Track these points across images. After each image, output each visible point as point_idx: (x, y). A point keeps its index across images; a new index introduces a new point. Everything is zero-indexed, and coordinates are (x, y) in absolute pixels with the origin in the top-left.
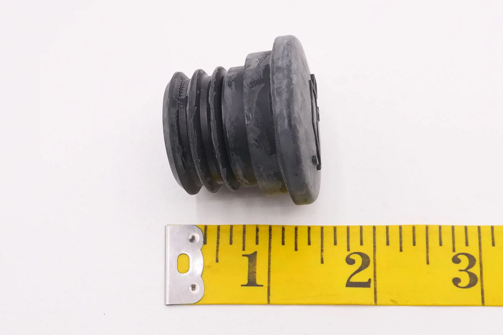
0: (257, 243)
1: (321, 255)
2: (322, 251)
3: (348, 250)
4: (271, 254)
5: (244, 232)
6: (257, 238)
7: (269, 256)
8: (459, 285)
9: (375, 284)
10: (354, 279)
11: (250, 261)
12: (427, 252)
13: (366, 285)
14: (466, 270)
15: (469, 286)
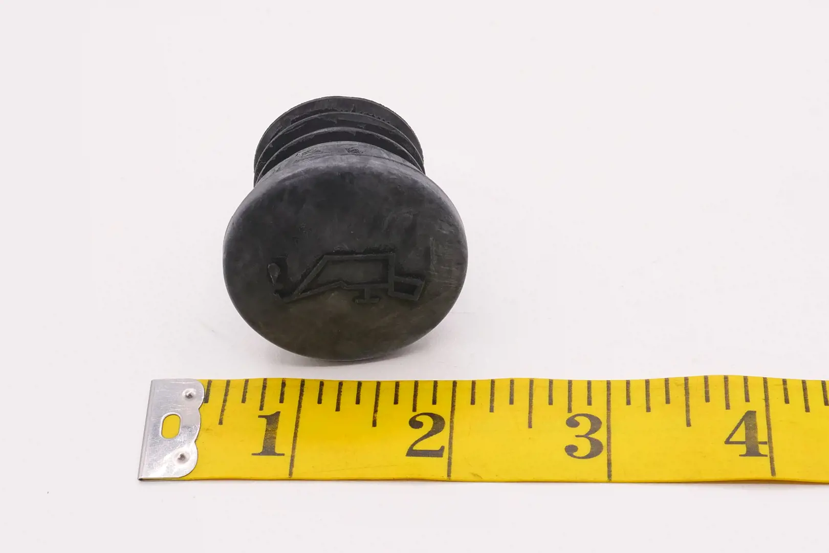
0: (281, 401)
1: (374, 416)
2: (376, 411)
3: (414, 410)
4: (301, 415)
5: (264, 387)
6: (282, 394)
7: (298, 418)
8: (575, 454)
9: (450, 453)
10: (419, 447)
11: (268, 424)
12: (530, 412)
13: (438, 453)
14: (586, 436)
15: (589, 456)
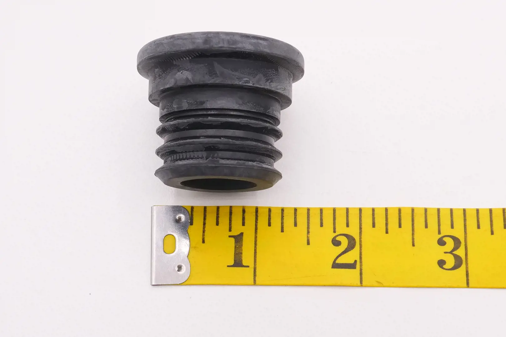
0: (243, 224)
1: (307, 236)
2: (308, 232)
3: (335, 232)
4: (258, 235)
5: (231, 213)
6: (244, 219)
7: (256, 237)
8: (444, 266)
9: (361, 265)
10: (340, 261)
11: (236, 242)
12: (413, 234)
13: (352, 266)
14: (451, 253)
15: (454, 268)
